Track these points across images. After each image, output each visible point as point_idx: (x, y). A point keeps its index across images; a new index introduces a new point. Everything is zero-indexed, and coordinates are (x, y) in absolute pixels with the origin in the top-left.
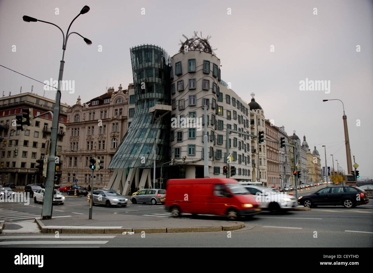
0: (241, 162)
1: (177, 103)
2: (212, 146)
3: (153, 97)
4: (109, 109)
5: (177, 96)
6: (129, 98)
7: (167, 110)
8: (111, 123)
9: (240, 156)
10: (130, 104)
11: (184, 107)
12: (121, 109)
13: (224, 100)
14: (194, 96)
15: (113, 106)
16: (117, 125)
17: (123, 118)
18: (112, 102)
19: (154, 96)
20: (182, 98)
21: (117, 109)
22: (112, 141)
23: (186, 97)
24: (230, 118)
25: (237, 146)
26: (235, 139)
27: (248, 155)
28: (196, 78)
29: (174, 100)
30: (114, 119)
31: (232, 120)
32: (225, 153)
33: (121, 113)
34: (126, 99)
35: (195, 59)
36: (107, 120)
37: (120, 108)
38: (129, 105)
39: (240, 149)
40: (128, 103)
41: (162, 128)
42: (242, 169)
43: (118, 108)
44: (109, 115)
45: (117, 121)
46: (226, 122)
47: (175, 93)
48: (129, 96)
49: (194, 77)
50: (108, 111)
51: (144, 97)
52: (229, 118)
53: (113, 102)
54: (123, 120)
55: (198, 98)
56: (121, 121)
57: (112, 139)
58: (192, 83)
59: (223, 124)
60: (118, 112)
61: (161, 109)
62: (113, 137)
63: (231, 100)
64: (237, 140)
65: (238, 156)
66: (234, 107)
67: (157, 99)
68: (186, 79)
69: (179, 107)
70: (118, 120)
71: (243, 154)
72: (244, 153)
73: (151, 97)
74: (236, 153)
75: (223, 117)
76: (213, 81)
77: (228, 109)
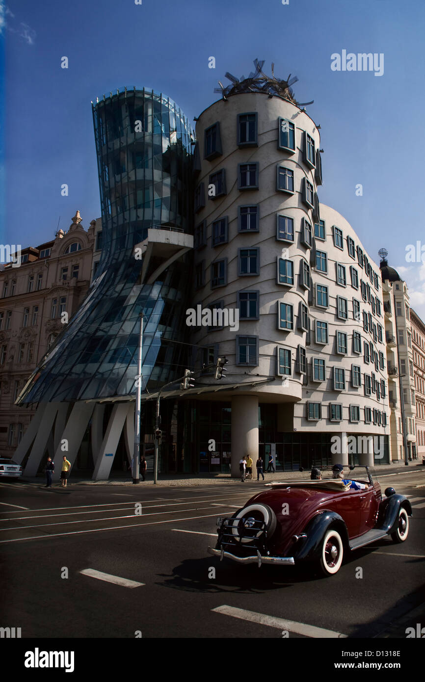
0: (370, 393)
1: (209, 232)
2: (303, 345)
3: (145, 219)
4: (48, 268)
5: (210, 214)
6: (96, 238)
7: (181, 244)
8: (50, 299)
9: (367, 377)
10: (96, 252)
11: (226, 239)
12: (76, 267)
13: (329, 239)
14: (255, 209)
15: (58, 260)
16: (63, 302)
17: (80, 284)
18: (55, 251)
19: (148, 217)
20: (222, 216)
21: (67, 266)
22: (50, 341)
23: (232, 214)
24: (345, 282)
25: (360, 351)
26: (356, 336)
27: (383, 378)
28: (258, 163)
29: (202, 225)
30: (55, 289)
31: (349, 287)
32: (333, 367)
33: (75, 275)
34: (89, 241)
35: (257, 113)
36: (43, 292)
37: (74, 263)
38: (94, 254)
39: (366, 360)
40: (92, 250)
41: (170, 296)
42: (372, 409)
43: (69, 266)
44: (47, 281)
45: (63, 294)
46: (334, 291)
47: (202, 208)
48: (96, 234)
49: (253, 160)
50: (45, 275)
51: (124, 219)
52: (340, 282)
53: (58, 250)
54: (80, 290)
55: (263, 214)
56: (72, 292)
57: (50, 335)
58: (248, 174)
59: (327, 294)
60: (69, 273)
61: (163, 241)
62: (50, 331)
63: (345, 242)
64: (361, 338)
65: (362, 377)
66: (351, 260)
67: (157, 222)
68: (231, 166)
69: (214, 240)
70: (67, 290)
71: (374, 375)
72: (374, 372)
73: (141, 219)
74: (359, 368)
75: (327, 277)
76: (304, 176)
77: (340, 260)
